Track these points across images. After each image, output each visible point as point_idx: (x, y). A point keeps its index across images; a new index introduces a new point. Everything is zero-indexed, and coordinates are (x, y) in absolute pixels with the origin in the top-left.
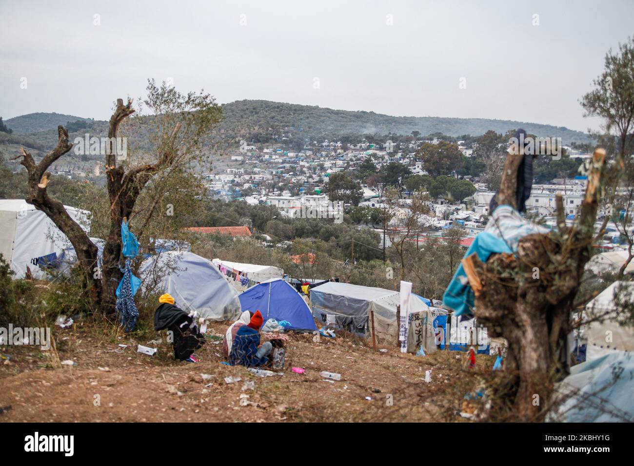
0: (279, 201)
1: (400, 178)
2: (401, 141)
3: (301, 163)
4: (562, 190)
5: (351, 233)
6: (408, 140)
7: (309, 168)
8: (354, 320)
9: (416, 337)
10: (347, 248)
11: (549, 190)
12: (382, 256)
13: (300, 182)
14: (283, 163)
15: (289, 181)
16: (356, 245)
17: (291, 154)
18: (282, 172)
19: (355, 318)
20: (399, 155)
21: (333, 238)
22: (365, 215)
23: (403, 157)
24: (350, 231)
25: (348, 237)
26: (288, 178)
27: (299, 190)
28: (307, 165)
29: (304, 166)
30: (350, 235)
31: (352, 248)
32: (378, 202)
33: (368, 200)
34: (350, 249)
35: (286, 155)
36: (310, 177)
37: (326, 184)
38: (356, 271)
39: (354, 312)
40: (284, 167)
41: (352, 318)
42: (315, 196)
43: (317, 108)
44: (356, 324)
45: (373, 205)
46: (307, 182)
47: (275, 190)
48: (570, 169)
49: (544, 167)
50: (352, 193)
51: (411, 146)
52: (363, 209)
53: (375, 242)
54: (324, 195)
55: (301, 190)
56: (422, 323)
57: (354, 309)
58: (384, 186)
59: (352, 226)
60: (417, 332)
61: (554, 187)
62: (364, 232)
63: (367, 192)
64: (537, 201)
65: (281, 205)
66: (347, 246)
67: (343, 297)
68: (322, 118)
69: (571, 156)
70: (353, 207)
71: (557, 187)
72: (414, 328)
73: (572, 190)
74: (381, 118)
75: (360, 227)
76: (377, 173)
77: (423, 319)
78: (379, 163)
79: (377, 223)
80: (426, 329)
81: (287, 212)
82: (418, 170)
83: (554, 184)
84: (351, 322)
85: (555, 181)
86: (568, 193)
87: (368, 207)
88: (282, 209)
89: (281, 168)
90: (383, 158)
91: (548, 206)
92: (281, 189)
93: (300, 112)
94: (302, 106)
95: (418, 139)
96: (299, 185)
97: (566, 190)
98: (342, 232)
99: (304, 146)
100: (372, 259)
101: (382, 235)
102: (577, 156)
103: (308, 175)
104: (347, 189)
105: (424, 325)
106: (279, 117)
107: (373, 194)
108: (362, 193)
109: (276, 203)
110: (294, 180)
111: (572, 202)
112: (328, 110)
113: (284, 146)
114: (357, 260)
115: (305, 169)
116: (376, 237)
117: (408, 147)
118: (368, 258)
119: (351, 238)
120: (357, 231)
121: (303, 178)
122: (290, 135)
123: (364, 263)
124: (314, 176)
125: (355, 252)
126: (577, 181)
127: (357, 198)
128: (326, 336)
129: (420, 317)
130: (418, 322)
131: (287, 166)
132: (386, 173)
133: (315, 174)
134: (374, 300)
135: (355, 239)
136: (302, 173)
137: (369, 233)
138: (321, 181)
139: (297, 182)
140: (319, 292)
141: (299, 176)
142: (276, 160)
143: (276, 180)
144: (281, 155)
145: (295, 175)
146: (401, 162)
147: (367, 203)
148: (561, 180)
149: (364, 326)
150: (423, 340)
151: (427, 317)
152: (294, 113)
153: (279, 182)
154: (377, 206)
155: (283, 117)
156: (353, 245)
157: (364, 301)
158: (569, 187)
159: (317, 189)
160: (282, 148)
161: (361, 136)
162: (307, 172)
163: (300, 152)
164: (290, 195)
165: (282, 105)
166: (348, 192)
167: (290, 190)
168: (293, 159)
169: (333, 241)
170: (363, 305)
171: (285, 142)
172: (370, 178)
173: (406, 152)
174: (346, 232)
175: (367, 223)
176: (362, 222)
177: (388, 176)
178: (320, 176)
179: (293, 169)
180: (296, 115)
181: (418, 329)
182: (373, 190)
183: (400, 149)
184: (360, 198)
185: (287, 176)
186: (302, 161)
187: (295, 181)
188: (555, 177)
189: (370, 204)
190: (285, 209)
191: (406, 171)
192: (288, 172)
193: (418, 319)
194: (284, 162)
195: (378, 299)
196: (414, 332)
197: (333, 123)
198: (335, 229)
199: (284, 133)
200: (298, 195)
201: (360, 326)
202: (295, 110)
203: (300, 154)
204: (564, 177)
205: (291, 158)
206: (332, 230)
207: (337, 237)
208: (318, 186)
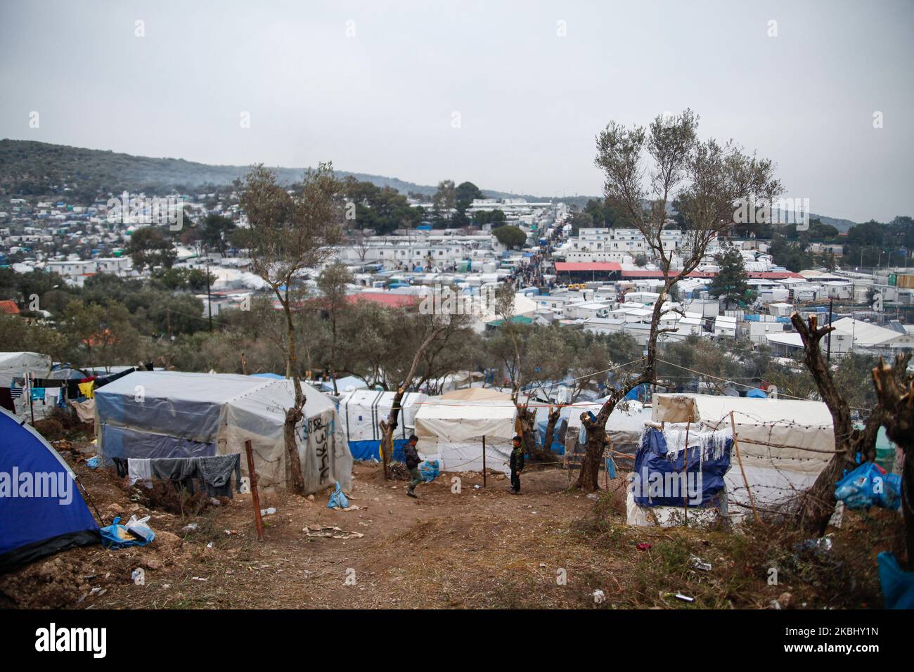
0: (63, 267)
1: (222, 233)
2: (220, 192)
3: (93, 220)
4: (405, 241)
5: (164, 301)
6: (228, 190)
7: (104, 225)
8: (201, 467)
9: (318, 462)
10: (161, 320)
11: (392, 242)
12: (209, 326)
13: (92, 243)
14: (66, 220)
15: (76, 241)
16: (173, 315)
17: (78, 209)
18: (66, 232)
19: (205, 462)
20: (219, 207)
21: (141, 308)
22: (181, 279)
23: (225, 210)
24: (163, 298)
25: (161, 307)
26: (75, 239)
27: (92, 253)
28: (100, 221)
29: (96, 224)
30: (164, 304)
31: (168, 319)
32: (197, 263)
33: (184, 261)
34: (164, 322)
35: (71, 210)
36: (106, 236)
37: (128, 244)
38: (176, 348)
39: (191, 428)
40: (69, 225)
41: (195, 463)
42: (113, 259)
43: (109, 153)
44: (207, 476)
45: (191, 266)
46: (102, 243)
47: (58, 253)
48: (412, 219)
49: (385, 217)
50: (163, 253)
51: (232, 197)
52: (179, 271)
53: (196, 310)
54: (126, 257)
55: (94, 253)
56: (327, 434)
57: (189, 421)
58: (203, 243)
59: (165, 293)
60: (319, 452)
61: (396, 238)
62: (183, 298)
63: (182, 252)
64: (382, 253)
65: (66, 271)
66: (161, 318)
67: (165, 399)
68: (118, 166)
69: (412, 206)
70: (165, 270)
71: (400, 238)
72: (315, 445)
73: (415, 241)
74: (194, 167)
75: (176, 294)
76: (193, 228)
77: (327, 425)
78: (195, 217)
79: (198, 288)
80: (334, 442)
81: (76, 280)
82: (243, 223)
83: (396, 235)
84: (195, 472)
85: (397, 232)
86: (413, 244)
87: (185, 269)
88: (68, 276)
89: (65, 226)
90: (199, 211)
91: (393, 258)
92: (66, 253)
93: (87, 157)
94: (90, 151)
95: (241, 190)
96: (92, 246)
97: (410, 241)
98: (152, 300)
99: (94, 198)
100: (195, 331)
101: (206, 302)
102: (417, 205)
103: (102, 234)
104: (155, 248)
105: (330, 437)
106: (58, 163)
107: (189, 254)
108: (176, 253)
109: (59, 270)
110: (83, 241)
111: (418, 253)
112: (125, 156)
113: (68, 198)
114: (176, 334)
115: (98, 227)
116: (199, 304)
117: (228, 198)
118: (190, 331)
119: (166, 307)
120: (173, 298)
121: (96, 238)
122: (76, 186)
123: (186, 337)
124: (111, 234)
125: (173, 324)
126: (420, 231)
127: (170, 260)
128: (125, 545)
129: (324, 423)
130: (319, 433)
131: (73, 223)
132: (204, 227)
133: (112, 232)
134: (230, 401)
135: (171, 308)
136: (95, 231)
137: (190, 299)
138: (121, 241)
139: (89, 243)
140: (114, 395)
141: (89, 235)
142: (57, 217)
143: (59, 241)
144: (63, 210)
145: (85, 234)
146: (223, 214)
147: (182, 265)
148: (404, 231)
149: (229, 481)
150: (329, 465)
151: (333, 422)
152: (79, 159)
153: (63, 243)
154: (196, 267)
155: (64, 163)
156: (168, 315)
157: (210, 403)
158: (413, 238)
159: (116, 250)
160: (64, 201)
161: (170, 186)
162: (101, 230)
163: (90, 206)
164: (79, 258)
165: (62, 148)
166: (158, 252)
167: (78, 253)
168: (80, 215)
169: (140, 313)
170: (209, 413)
171: (68, 193)
172: (184, 234)
173: (227, 204)
174: (159, 299)
175: (184, 287)
176: (178, 287)
177: (208, 231)
178: (118, 234)
179: (81, 227)
180: (82, 161)
181: (321, 446)
182: (189, 249)
183: (220, 201)
184: (174, 258)
185: (74, 235)
186: (94, 216)
187: (85, 242)
188: (397, 228)
189: (187, 265)
190: (72, 277)
191: (229, 224)
192: (74, 230)
193: (319, 427)
194: (69, 218)
195: (238, 398)
196: (315, 455)
197: (132, 172)
198: (143, 297)
199: (66, 182)
200: (90, 258)
201: (220, 480)
202: (81, 155)
203: (91, 209)
204: (406, 227)
205: (78, 213)
206: (139, 298)
207: (146, 307)
208: (117, 247)
